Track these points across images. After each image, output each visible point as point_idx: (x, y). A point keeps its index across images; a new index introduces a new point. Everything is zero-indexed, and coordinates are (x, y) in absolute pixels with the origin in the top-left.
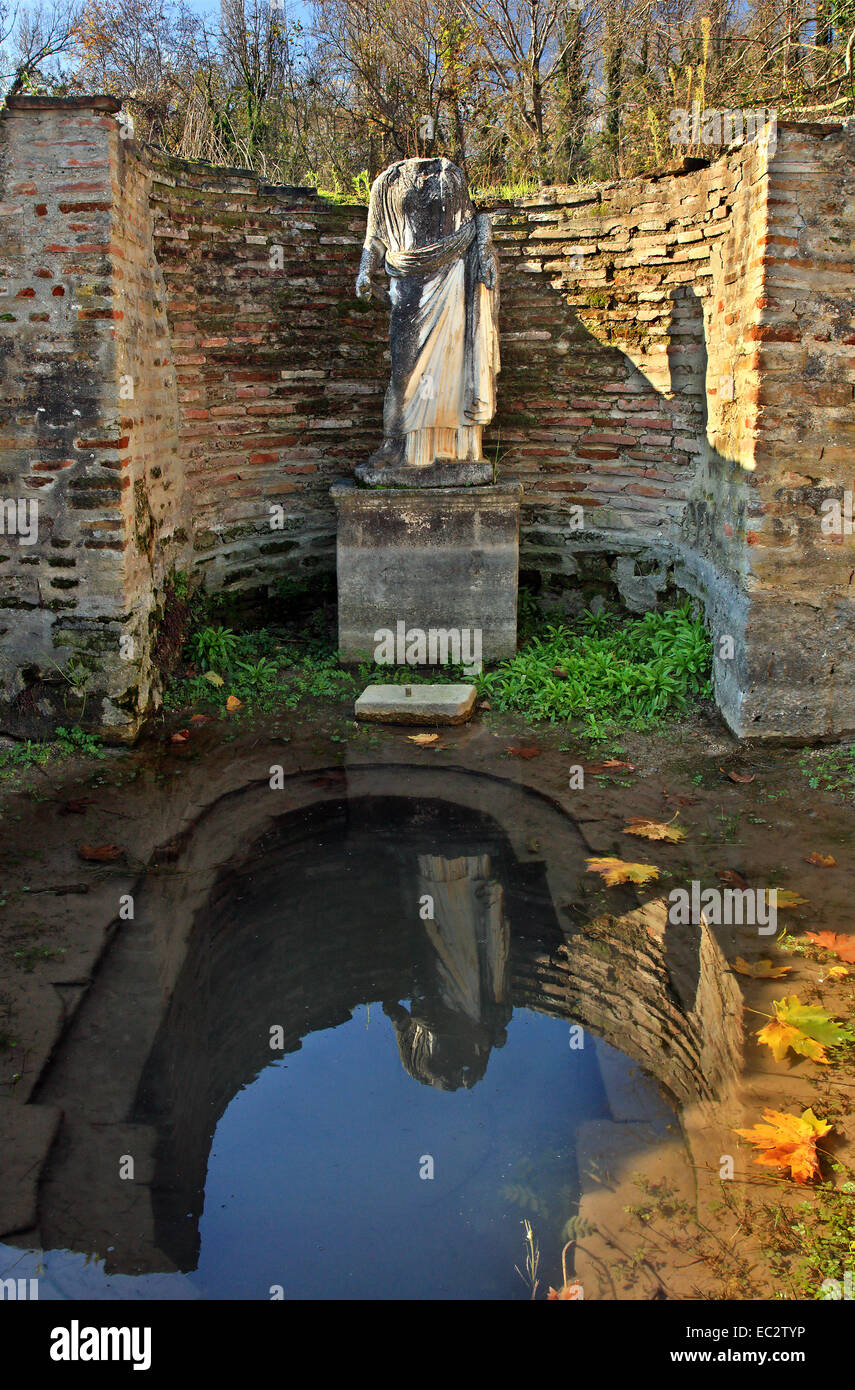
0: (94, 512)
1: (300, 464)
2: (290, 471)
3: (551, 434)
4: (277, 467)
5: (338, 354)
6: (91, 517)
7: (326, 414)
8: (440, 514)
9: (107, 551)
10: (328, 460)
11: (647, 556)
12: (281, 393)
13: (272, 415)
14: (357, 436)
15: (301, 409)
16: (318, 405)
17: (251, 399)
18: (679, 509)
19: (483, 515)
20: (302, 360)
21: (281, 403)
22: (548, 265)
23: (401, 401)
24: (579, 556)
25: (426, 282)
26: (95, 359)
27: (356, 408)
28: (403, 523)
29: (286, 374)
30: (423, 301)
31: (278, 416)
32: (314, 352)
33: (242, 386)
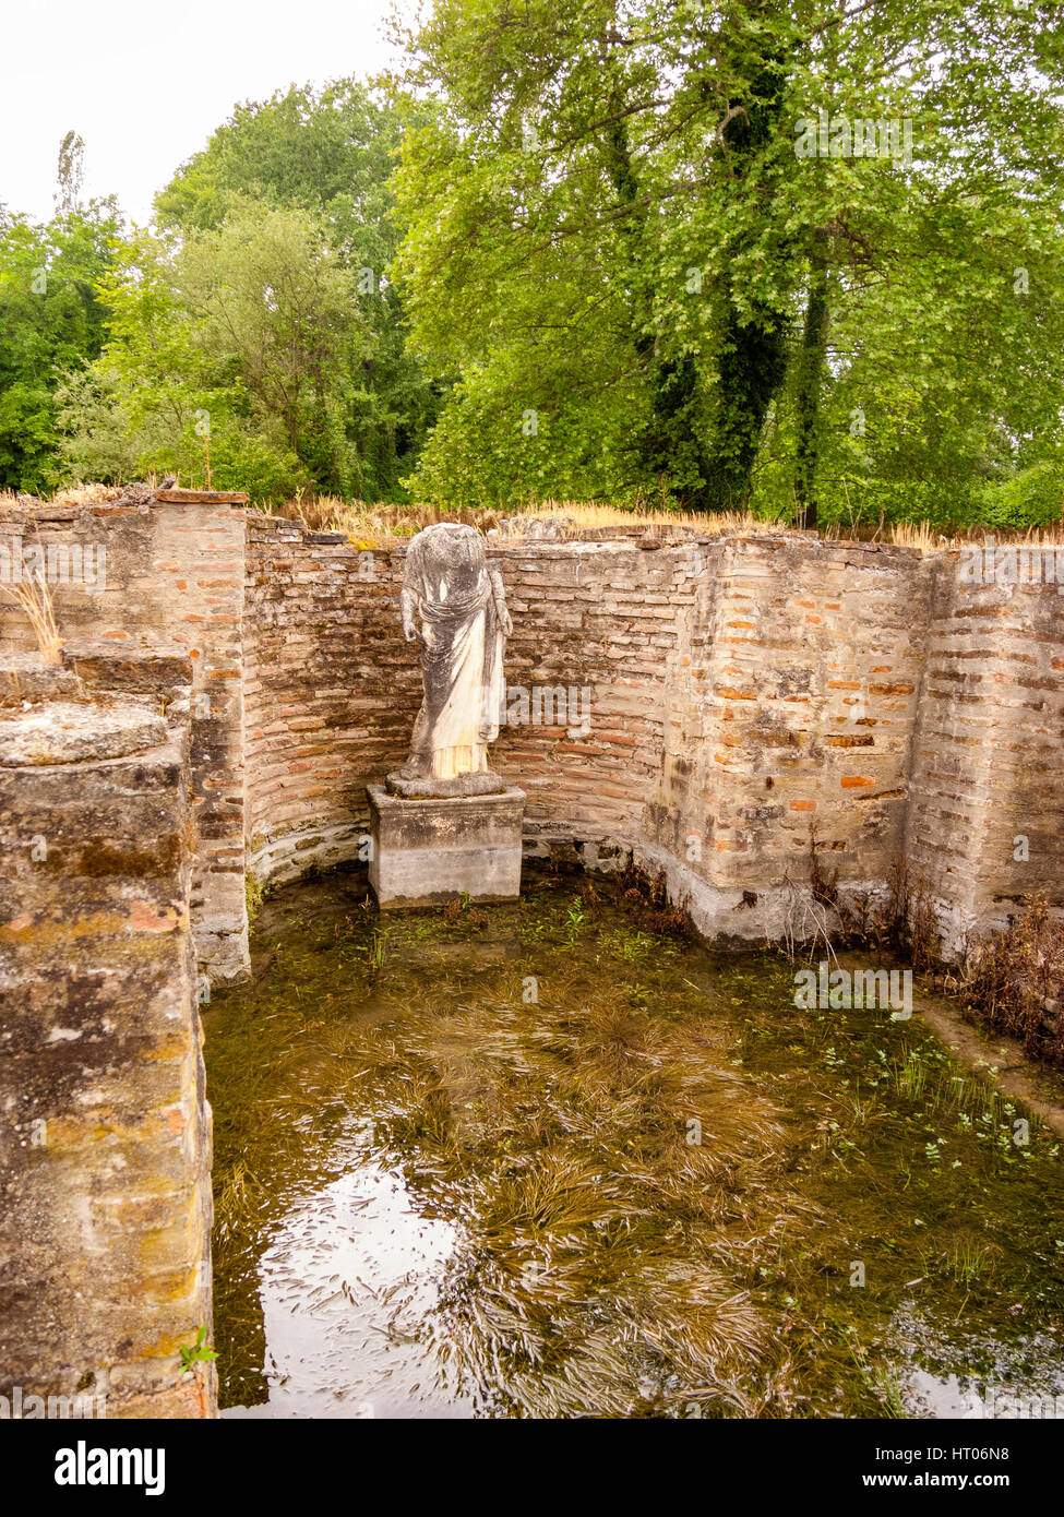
0: (220, 841)
1: (327, 770)
2: (319, 778)
3: (530, 742)
4: (309, 774)
5: (359, 675)
6: (217, 845)
7: (345, 726)
8: (464, 819)
9: (229, 875)
10: (348, 766)
11: (610, 844)
12: (315, 712)
13: (308, 730)
14: (372, 744)
15: (330, 724)
16: (341, 720)
17: (291, 717)
18: (639, 808)
19: (497, 819)
20: (331, 681)
21: (314, 718)
22: (533, 606)
23: (433, 725)
24: (553, 844)
25: (456, 629)
26: (225, 711)
27: (372, 720)
28: (434, 828)
29: (319, 694)
30: (455, 644)
31: (311, 730)
32: (340, 674)
33: (287, 708)
